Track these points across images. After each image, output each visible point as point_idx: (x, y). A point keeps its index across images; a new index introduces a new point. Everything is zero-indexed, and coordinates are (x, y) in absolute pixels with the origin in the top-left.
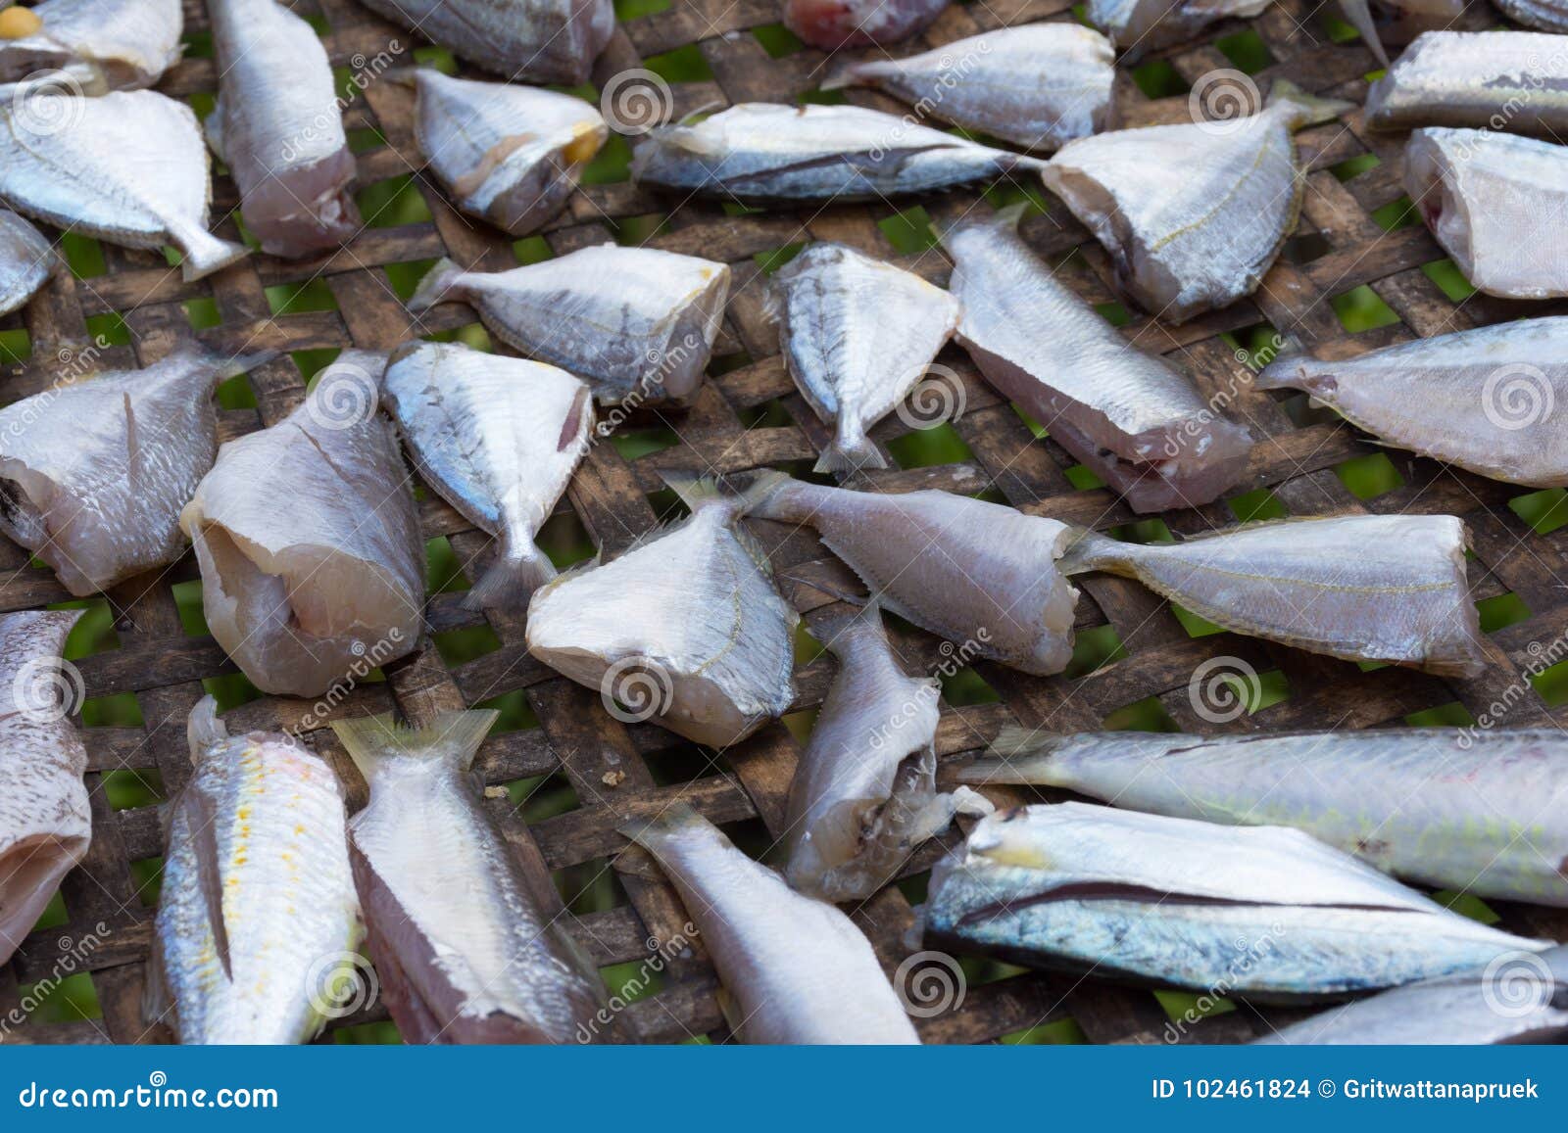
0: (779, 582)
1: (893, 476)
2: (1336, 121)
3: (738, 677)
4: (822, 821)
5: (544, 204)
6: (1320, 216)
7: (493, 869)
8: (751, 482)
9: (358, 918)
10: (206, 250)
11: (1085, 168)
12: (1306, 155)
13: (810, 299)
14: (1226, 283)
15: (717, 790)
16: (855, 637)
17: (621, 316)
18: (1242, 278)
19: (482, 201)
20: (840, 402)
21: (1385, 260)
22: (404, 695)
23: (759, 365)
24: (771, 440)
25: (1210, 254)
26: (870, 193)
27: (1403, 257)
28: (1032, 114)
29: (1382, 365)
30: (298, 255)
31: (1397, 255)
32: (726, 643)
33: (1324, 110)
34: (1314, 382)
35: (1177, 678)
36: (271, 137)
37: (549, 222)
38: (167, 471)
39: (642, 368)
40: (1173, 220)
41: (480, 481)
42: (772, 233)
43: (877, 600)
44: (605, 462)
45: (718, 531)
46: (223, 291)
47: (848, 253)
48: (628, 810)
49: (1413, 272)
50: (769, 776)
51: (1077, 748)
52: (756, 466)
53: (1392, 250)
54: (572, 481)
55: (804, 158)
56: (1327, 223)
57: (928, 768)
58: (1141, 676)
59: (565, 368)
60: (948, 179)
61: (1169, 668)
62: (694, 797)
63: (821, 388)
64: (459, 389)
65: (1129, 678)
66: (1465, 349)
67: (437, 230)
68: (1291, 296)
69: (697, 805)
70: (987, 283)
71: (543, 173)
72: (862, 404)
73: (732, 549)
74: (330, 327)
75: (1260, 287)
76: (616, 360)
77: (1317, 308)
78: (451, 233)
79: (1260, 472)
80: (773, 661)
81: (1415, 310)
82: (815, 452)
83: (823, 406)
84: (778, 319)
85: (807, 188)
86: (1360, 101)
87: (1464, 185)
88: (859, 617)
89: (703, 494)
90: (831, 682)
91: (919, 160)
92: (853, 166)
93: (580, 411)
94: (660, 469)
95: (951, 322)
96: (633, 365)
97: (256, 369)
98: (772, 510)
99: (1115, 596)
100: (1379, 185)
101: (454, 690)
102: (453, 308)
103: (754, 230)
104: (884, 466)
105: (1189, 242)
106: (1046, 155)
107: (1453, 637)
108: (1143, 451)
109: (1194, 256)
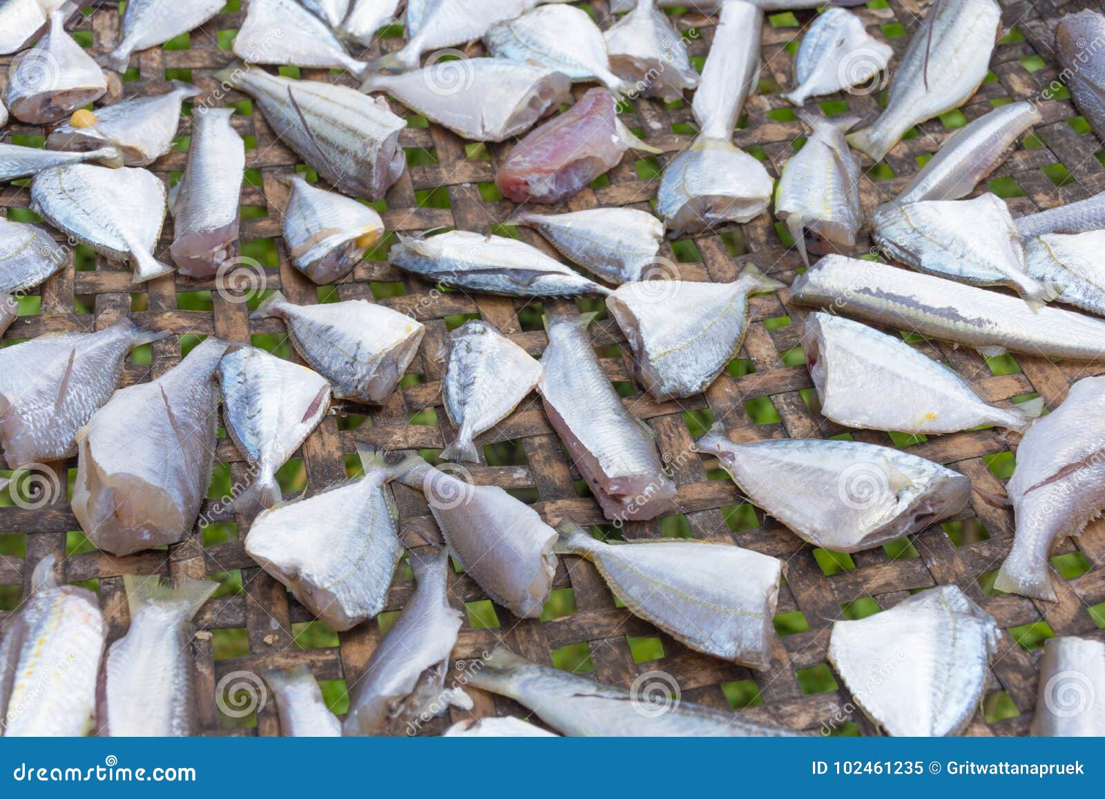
0: (400, 528)
1: (482, 469)
2: (775, 293)
3: (352, 592)
4: (365, 707)
5: (337, 269)
6: (752, 349)
7: (175, 700)
8: (404, 457)
9: (92, 717)
10: (149, 266)
11: (628, 303)
12: (753, 311)
13: (462, 353)
14: (689, 384)
15: (326, 658)
16: (431, 570)
17: (355, 347)
18: (699, 383)
19: (304, 262)
20: (463, 418)
21: (783, 383)
22: (175, 561)
23: (429, 384)
24: (422, 434)
25: (683, 366)
26: (513, 293)
27: (791, 383)
28: (610, 262)
29: (761, 453)
30: (199, 276)
31: (788, 382)
32: (353, 568)
33: (770, 286)
34: (724, 454)
35: (600, 633)
36: (197, 208)
37: (340, 278)
38: (81, 402)
39: (359, 381)
40: (667, 343)
41: (254, 435)
42: (457, 305)
43: (448, 550)
44: (328, 431)
45: (374, 490)
46: (154, 290)
47: (489, 330)
48: (273, 662)
49: (794, 394)
50: (356, 654)
51: (529, 676)
52: (409, 449)
53: (786, 377)
54: (307, 439)
55: (481, 267)
56: (755, 354)
57: (442, 673)
58: (581, 628)
59: (319, 372)
60: (557, 292)
61: (598, 625)
62: (312, 661)
63: (456, 407)
64: (256, 377)
65: (574, 627)
66: (808, 454)
67: (279, 273)
68: (725, 395)
69: (312, 666)
70: (560, 359)
71: (340, 252)
72: (475, 422)
73: (379, 503)
74: (205, 321)
75: (709, 389)
76: (347, 373)
77: (738, 406)
78: (286, 276)
79: (681, 504)
80: (378, 582)
81: (790, 417)
82: (444, 445)
83: (454, 418)
84: (443, 360)
85: (480, 284)
86: (789, 284)
87: (829, 353)
88: (437, 558)
89: (374, 462)
90: (410, 596)
91: (544, 279)
92: (506, 276)
93: (321, 398)
94: (357, 441)
95: (536, 380)
96: (356, 377)
97: (157, 341)
98: (408, 480)
99: (580, 572)
100: (788, 336)
101: (202, 563)
102: (275, 321)
103: (449, 302)
104: (478, 462)
105: (673, 358)
106: (614, 287)
107: (755, 647)
108: (614, 489)
109: (675, 366)
